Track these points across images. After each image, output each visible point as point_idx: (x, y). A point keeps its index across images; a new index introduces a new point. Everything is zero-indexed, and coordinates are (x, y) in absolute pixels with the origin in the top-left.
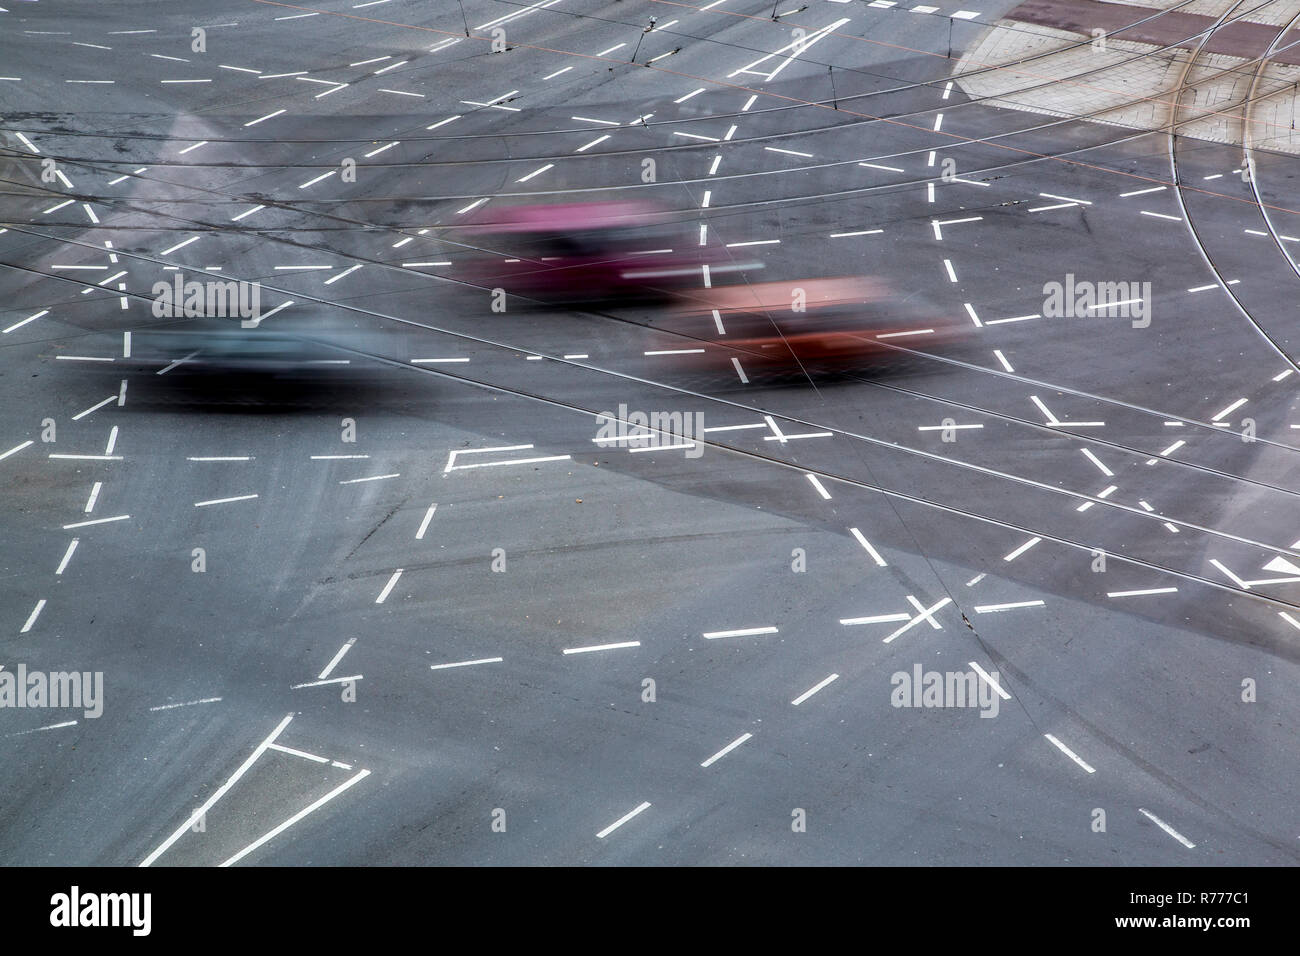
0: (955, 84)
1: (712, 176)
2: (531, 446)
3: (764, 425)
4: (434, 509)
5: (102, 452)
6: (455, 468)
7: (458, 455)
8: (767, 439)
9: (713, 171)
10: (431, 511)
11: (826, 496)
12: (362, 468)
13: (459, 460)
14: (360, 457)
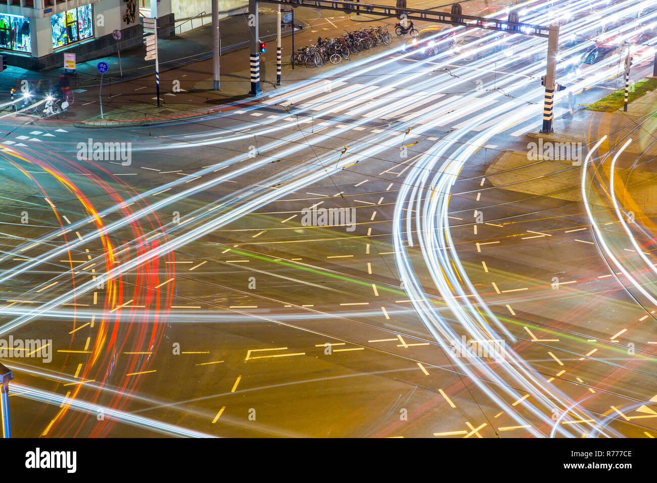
0: (486, 180)
1: (372, 221)
2: (286, 348)
3: (397, 339)
4: (240, 378)
5: (83, 349)
6: (251, 358)
7: (252, 352)
8: (398, 346)
9: (372, 219)
10: (239, 379)
11: (427, 374)
12: (207, 358)
13: (252, 354)
14: (205, 352)
